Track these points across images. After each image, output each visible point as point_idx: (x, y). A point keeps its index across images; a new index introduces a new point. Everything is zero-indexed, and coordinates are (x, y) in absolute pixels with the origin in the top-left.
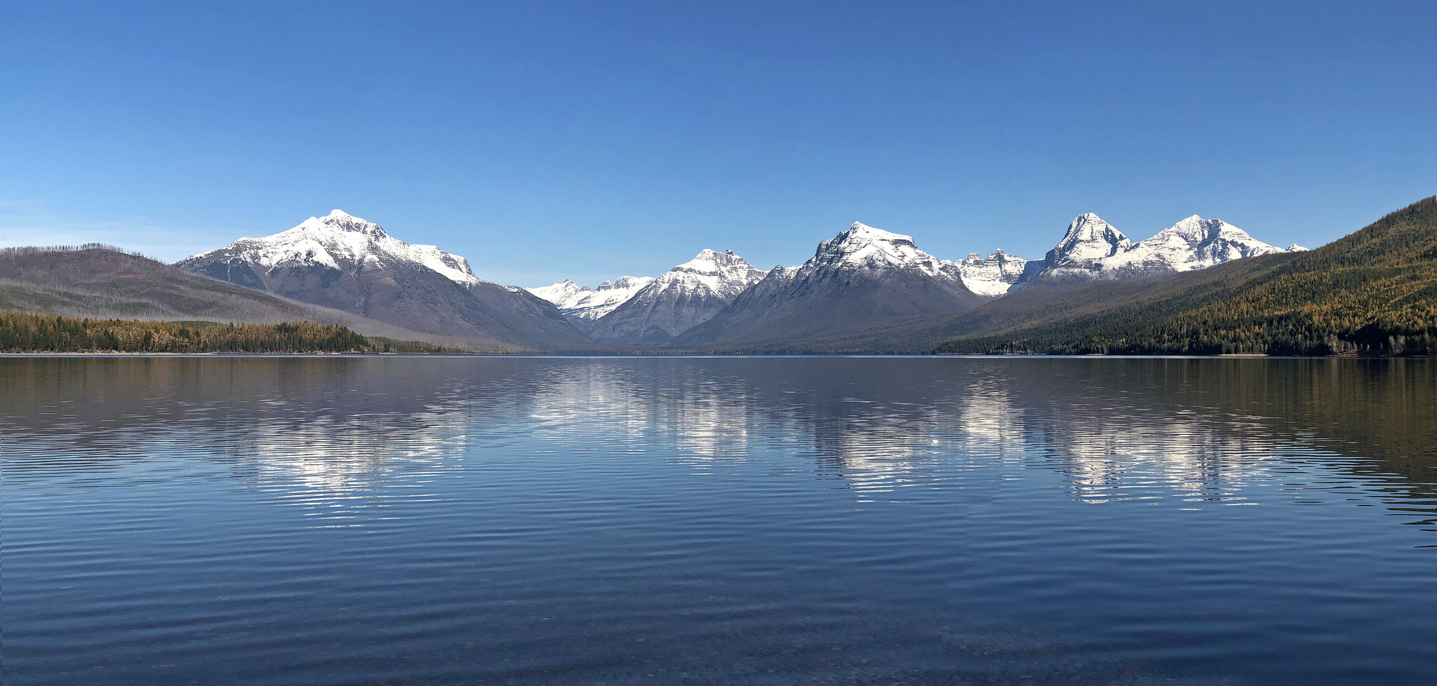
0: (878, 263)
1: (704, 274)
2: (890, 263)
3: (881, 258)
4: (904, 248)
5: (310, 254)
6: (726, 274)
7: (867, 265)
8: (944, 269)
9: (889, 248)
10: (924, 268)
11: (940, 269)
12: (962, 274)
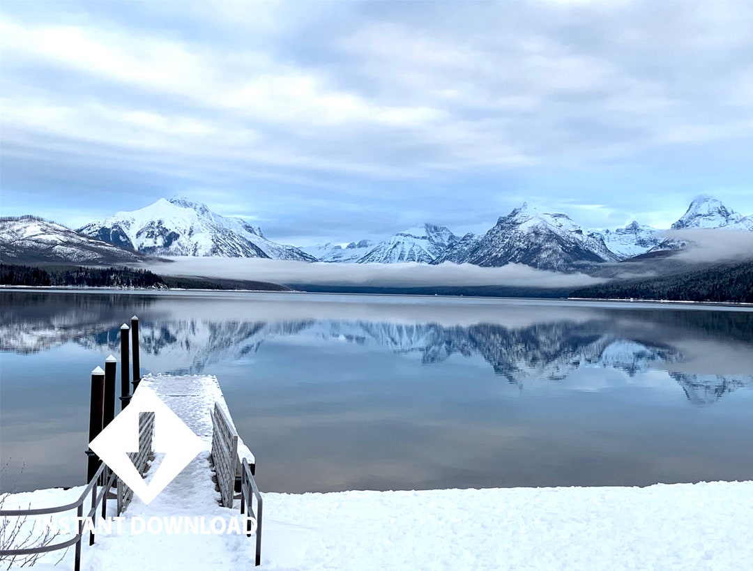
0: (541, 230)
1: (418, 238)
2: (551, 231)
3: (544, 227)
4: (561, 220)
5: (160, 222)
6: (433, 238)
7: (534, 232)
8: (591, 235)
9: (550, 220)
10: (577, 236)
11: (589, 236)
12: (606, 240)
